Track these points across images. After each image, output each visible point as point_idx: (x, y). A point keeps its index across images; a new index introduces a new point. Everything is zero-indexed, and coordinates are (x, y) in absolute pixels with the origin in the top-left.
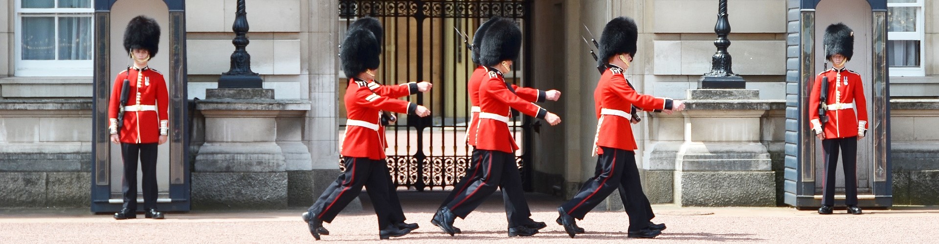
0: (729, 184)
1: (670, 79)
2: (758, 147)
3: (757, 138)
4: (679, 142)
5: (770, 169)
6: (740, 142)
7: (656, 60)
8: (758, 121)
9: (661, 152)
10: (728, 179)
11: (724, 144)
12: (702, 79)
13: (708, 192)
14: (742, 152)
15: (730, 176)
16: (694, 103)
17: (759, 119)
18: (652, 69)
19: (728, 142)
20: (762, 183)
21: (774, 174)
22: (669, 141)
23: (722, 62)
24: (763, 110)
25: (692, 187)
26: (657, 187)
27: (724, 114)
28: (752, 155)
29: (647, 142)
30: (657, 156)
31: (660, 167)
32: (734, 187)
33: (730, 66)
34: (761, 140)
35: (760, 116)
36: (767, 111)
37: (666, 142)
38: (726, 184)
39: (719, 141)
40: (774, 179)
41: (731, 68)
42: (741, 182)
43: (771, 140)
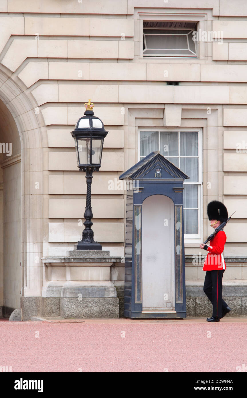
0: (92, 305)
1: (58, 244)
2: (109, 284)
3: (108, 278)
4: (64, 281)
5: (116, 296)
6: (99, 280)
7: (50, 234)
8: (109, 268)
9: (53, 287)
10: (92, 302)
11: (89, 282)
12: (77, 244)
13: (80, 310)
14: (100, 287)
15: (93, 301)
16: (72, 258)
17: (109, 267)
18: (48, 239)
19: (91, 281)
20: (111, 305)
21: (118, 299)
22: (57, 280)
23: (88, 235)
24: (112, 262)
25: (71, 307)
26: (51, 307)
27: (90, 265)
28: (105, 289)
29: (44, 281)
30: (51, 289)
31: (52, 296)
32: (95, 307)
33: (93, 237)
34: (111, 280)
35: (110, 266)
36: (114, 263)
37: (56, 281)
38: (90, 305)
39: (86, 280)
40: (118, 302)
41: (93, 239)
42: (99, 304)
43: (116, 280)
